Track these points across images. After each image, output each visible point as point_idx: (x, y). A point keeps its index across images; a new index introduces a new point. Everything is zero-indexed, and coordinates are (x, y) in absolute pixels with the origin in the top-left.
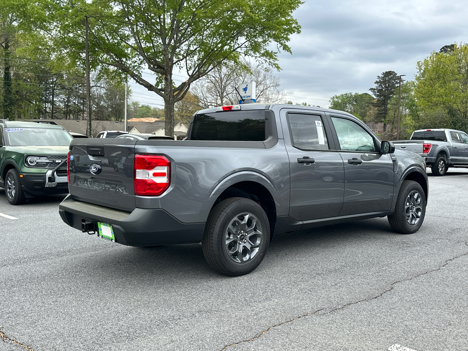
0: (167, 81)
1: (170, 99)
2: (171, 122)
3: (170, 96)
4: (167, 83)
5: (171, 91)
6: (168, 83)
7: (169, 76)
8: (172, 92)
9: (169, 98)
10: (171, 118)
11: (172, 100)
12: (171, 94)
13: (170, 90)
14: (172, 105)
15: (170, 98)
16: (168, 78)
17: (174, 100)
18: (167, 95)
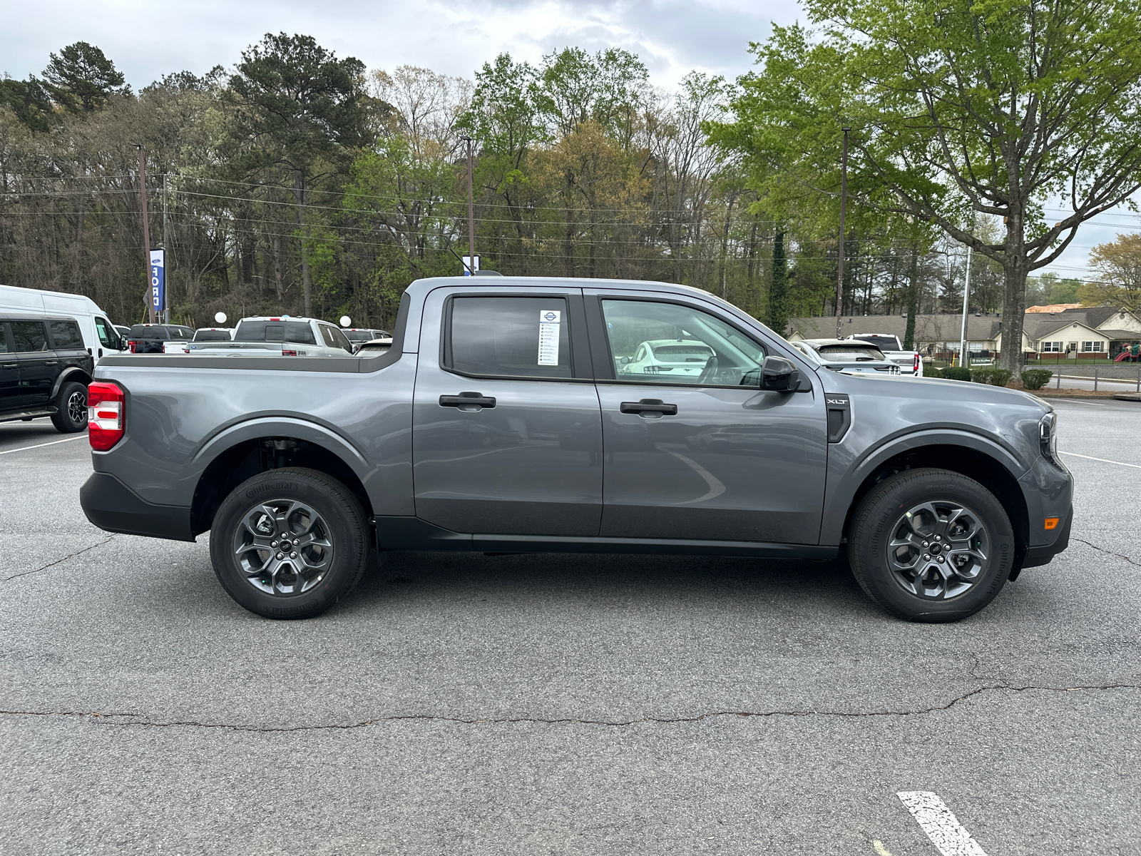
0: (1011, 229)
1: (1015, 265)
2: (1015, 313)
3: (1016, 258)
4: (1011, 232)
5: (1019, 248)
6: (1013, 232)
7: (1016, 217)
8: (1022, 250)
9: (1013, 262)
10: (1017, 303)
11: (1020, 266)
12: (1020, 254)
13: (1016, 245)
14: (1021, 276)
15: (1015, 262)
16: (1013, 223)
17: (1025, 266)
18: (1009, 257)
